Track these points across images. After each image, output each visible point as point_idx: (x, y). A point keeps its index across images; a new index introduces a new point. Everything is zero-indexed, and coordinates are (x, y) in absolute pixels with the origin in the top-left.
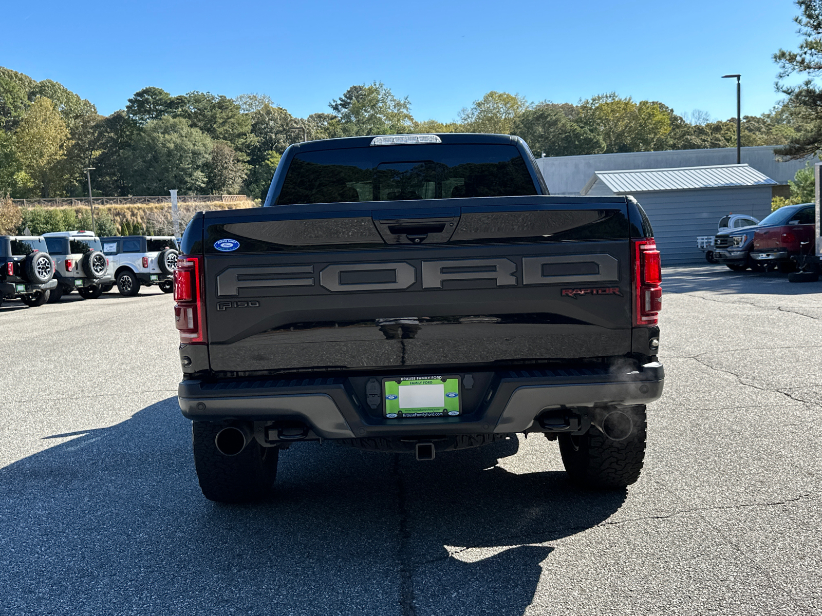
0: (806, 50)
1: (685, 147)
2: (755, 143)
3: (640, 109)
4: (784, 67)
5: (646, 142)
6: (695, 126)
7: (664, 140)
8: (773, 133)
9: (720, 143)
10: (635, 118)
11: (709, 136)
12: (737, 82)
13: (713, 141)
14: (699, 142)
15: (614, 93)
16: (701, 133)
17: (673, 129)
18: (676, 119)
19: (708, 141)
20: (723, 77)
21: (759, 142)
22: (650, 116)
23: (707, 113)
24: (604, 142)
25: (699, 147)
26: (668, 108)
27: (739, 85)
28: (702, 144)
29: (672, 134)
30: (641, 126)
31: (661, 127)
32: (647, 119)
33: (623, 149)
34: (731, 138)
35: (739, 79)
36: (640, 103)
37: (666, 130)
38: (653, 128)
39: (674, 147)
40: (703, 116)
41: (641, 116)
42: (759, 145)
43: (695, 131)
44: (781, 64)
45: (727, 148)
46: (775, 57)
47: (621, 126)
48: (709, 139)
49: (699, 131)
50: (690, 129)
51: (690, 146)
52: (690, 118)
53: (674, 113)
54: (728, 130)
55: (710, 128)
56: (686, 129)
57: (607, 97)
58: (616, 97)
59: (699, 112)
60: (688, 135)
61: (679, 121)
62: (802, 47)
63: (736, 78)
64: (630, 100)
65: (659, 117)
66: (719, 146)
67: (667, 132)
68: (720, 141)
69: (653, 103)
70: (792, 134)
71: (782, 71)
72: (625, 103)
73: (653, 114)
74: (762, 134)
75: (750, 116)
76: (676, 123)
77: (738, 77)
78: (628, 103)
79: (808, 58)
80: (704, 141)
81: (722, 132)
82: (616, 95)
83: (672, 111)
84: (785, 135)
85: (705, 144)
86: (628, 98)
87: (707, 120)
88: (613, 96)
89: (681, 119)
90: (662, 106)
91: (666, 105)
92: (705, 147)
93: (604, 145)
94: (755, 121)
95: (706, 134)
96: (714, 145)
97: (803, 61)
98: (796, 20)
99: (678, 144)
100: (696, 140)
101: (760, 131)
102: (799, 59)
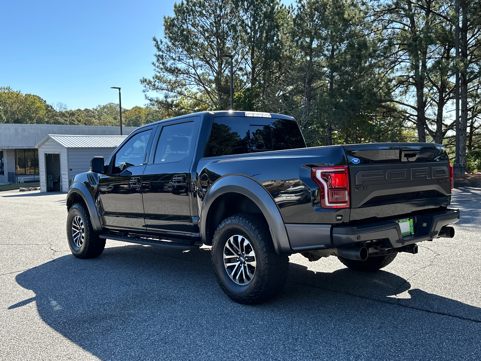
0: (156, 79)
1: (55, 123)
2: (93, 124)
3: (26, 99)
4: (145, 87)
5: (31, 119)
6: (60, 112)
7: (42, 118)
8: (102, 119)
9: (75, 122)
10: (22, 103)
11: (68, 118)
12: (119, 91)
13: (71, 121)
14: (63, 121)
15: (9, 87)
16: (63, 116)
17: (47, 112)
18: (48, 106)
19: (68, 121)
20: (111, 88)
21: (96, 124)
22: (33, 103)
23: (66, 105)
24: (4, 116)
25: (63, 124)
26: (43, 99)
27: (120, 93)
28: (64, 123)
29: (47, 115)
30: (27, 108)
31: (40, 111)
32: (31, 105)
33: (17, 121)
34: (81, 120)
35: (120, 90)
36: (26, 95)
37: (43, 112)
38: (35, 110)
39: (47, 123)
40: (63, 106)
41: (27, 102)
42: (96, 125)
43: (60, 115)
44: (144, 85)
45: (79, 125)
46: (141, 81)
47: (15, 107)
48: (68, 120)
49: (62, 115)
50: (57, 113)
51: (57, 123)
52: (56, 107)
53: (46, 103)
54: (79, 115)
55: (69, 114)
56: (54, 113)
57: (4, 89)
58: (11, 89)
59: (61, 104)
60: (56, 116)
61: (50, 108)
62: (154, 78)
63: (118, 89)
64: (20, 92)
65: (39, 104)
66: (75, 124)
67: (44, 114)
68: (75, 121)
69: (34, 95)
70: (112, 121)
71: (145, 89)
72: (16, 94)
73: (35, 102)
74: (96, 119)
75: (88, 109)
76: (49, 109)
77: (120, 89)
78: (18, 94)
79: (157, 83)
80: (66, 121)
81: (76, 116)
82: (11, 88)
83: (45, 101)
84: (109, 121)
85: (66, 123)
86: (18, 91)
87: (66, 109)
88: (8, 89)
89: (51, 107)
90: (39, 98)
91: (42, 98)
92: (66, 124)
93: (4, 118)
94: (91, 112)
95: (66, 117)
96: (71, 123)
97: (154, 85)
98: (153, 64)
99: (50, 121)
100: (61, 120)
101: (94, 118)
102: (153, 84)
